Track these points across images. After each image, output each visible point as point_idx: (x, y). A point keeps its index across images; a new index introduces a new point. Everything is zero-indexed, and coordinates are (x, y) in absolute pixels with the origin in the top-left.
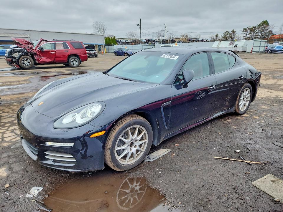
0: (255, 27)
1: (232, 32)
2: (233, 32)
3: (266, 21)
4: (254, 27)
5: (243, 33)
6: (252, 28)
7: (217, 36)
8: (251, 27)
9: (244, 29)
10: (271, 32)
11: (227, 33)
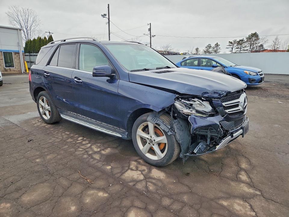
0: (242, 40)
1: (215, 46)
2: (217, 45)
3: (256, 33)
4: (240, 40)
5: (228, 47)
6: (239, 42)
7: (197, 49)
8: (238, 40)
9: (229, 42)
10: (262, 46)
11: (209, 46)
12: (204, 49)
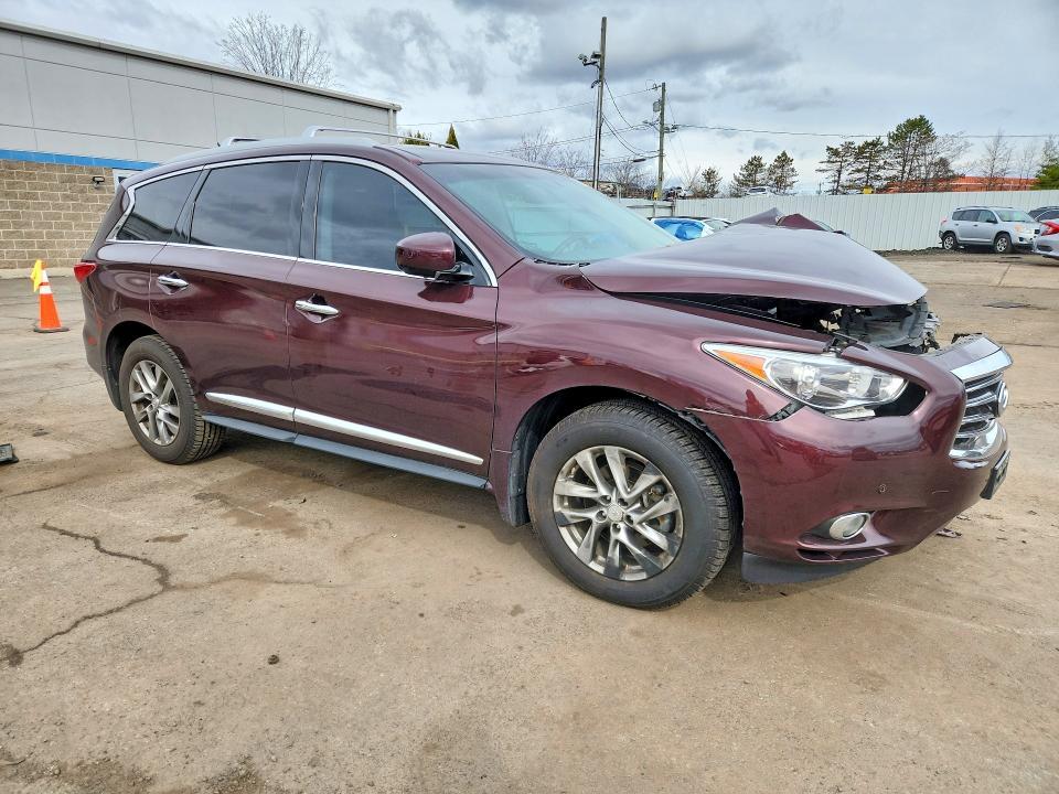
0: (874, 144)
1: (775, 164)
2: (784, 160)
3: (922, 118)
4: (867, 144)
5: (824, 166)
6: (861, 150)
7: (710, 175)
8: (859, 143)
9: (829, 149)
10: (943, 163)
11: (755, 164)
12: (738, 175)
